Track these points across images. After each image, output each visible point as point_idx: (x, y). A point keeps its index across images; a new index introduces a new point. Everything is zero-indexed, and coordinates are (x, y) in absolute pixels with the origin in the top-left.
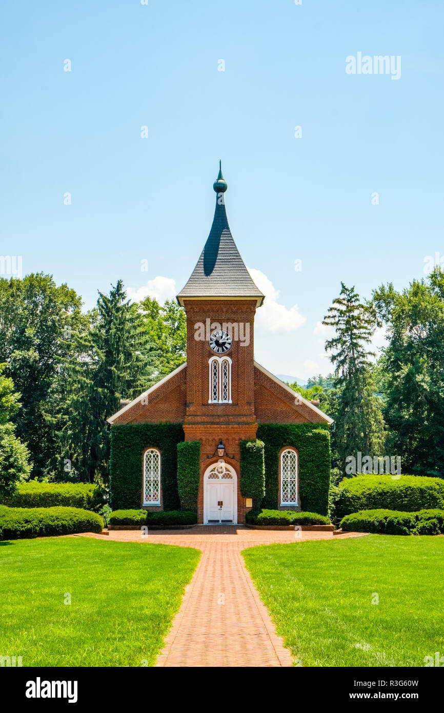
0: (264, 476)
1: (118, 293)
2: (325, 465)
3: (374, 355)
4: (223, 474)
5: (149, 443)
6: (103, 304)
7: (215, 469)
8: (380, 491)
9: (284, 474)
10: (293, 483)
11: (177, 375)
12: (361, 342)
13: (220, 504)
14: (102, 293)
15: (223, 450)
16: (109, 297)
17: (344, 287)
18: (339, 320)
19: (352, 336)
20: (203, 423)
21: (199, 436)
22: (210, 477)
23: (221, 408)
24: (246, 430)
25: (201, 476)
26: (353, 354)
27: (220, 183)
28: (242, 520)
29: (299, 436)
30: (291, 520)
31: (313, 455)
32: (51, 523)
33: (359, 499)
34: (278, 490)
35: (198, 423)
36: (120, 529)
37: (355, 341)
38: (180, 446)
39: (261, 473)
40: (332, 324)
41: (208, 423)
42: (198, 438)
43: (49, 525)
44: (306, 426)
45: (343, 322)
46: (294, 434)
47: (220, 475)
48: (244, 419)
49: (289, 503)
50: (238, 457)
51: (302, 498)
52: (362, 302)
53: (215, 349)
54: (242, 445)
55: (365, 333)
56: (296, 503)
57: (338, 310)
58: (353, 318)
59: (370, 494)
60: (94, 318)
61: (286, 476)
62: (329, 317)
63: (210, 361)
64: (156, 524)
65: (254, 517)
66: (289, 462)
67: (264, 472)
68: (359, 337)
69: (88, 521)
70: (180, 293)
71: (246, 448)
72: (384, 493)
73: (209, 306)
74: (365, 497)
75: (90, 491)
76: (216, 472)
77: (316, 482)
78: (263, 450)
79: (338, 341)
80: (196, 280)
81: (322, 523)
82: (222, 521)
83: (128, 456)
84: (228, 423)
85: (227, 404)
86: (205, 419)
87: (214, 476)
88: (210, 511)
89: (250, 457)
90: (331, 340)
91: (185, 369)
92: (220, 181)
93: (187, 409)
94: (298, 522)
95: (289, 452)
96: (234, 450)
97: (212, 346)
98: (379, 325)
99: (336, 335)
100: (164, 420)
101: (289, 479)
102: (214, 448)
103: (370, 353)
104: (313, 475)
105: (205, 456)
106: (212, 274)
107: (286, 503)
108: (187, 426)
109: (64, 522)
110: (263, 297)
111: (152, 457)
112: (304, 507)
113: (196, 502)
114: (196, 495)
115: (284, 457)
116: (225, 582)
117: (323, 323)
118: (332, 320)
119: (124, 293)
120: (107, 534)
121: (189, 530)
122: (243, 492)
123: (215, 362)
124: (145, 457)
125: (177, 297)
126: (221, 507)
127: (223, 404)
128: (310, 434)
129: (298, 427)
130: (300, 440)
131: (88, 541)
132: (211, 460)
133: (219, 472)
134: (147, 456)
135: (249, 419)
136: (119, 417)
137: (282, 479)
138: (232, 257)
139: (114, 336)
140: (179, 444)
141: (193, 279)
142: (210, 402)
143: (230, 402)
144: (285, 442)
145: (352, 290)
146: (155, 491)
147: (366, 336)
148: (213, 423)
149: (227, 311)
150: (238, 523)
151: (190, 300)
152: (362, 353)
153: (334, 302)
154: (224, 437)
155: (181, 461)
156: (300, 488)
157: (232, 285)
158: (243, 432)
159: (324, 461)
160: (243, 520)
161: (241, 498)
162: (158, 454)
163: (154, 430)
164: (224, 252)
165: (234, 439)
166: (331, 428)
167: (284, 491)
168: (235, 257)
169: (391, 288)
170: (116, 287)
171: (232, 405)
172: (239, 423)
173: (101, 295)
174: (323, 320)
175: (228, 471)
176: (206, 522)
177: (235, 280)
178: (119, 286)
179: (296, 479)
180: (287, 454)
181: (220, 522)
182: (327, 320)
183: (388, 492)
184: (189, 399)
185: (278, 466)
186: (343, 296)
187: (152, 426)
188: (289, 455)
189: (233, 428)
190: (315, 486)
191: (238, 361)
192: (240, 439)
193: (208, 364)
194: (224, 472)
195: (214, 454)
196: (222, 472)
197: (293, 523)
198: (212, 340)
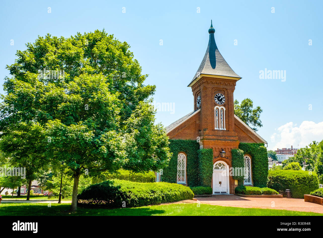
4: (221, 167)
5: (181, 150)
10: (249, 173)
11: (194, 116)
13: (220, 183)
15: (225, 154)
20: (213, 139)
21: (211, 146)
22: (215, 168)
23: (221, 132)
24: (234, 144)
27: (212, 29)
28: (233, 192)
29: (254, 149)
30: (262, 192)
35: (211, 139)
41: (215, 139)
42: (211, 147)
44: (256, 144)
46: (251, 148)
47: (220, 168)
48: (232, 138)
49: (248, 183)
50: (230, 158)
51: (254, 180)
53: (217, 102)
56: (251, 183)
66: (247, 162)
71: (235, 153)
73: (215, 81)
78: (243, 154)
82: (222, 192)
84: (225, 140)
85: (224, 131)
86: (214, 137)
87: (217, 168)
88: (216, 188)
91: (199, 112)
94: (264, 193)
96: (228, 154)
97: (216, 101)
100: (188, 139)
105: (214, 157)
107: (246, 183)
108: (205, 140)
110: (241, 78)
111: (182, 157)
112: (255, 185)
113: (211, 182)
114: (211, 178)
123: (218, 109)
126: (221, 185)
127: (222, 130)
128: (259, 148)
129: (252, 145)
132: (217, 159)
133: (219, 166)
134: (179, 157)
135: (235, 139)
142: (215, 129)
143: (225, 129)
146: (183, 176)
148: (218, 140)
149: (223, 84)
150: (230, 194)
151: (206, 77)
154: (223, 147)
155: (204, 159)
158: (232, 145)
161: (232, 180)
162: (185, 156)
165: (228, 148)
171: (226, 131)
172: (230, 140)
176: (214, 193)
179: (250, 171)
180: (246, 158)
181: (220, 193)
187: (183, 141)
188: (247, 159)
189: (228, 142)
190: (262, 174)
191: (228, 109)
192: (231, 149)
193: (214, 109)
194: (222, 166)
195: (218, 156)
196: (221, 166)
197: (263, 193)
198: (216, 97)
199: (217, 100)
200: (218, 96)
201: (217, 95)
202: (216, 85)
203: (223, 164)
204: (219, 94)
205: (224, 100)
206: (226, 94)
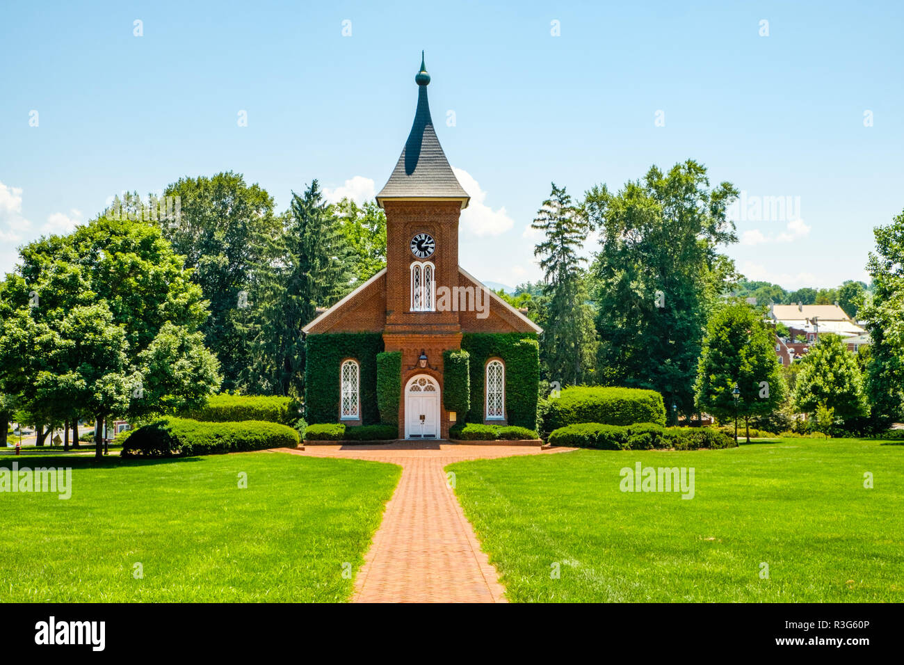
0: (469, 389)
1: (313, 193)
2: (533, 377)
3: (586, 260)
4: (426, 386)
5: (346, 354)
6: (298, 206)
7: (416, 381)
8: (591, 404)
9: (490, 386)
10: (499, 395)
11: (376, 281)
12: (572, 246)
13: (422, 418)
14: (296, 194)
15: (425, 361)
16: (304, 198)
17: (554, 188)
18: (549, 223)
19: (563, 240)
20: (404, 332)
21: (400, 346)
22: (412, 389)
23: (422, 317)
24: (450, 340)
25: (402, 388)
26: (564, 259)
27: (423, 76)
28: (445, 435)
29: (506, 346)
30: (497, 435)
31: (521, 366)
32: (243, 438)
33: (569, 412)
34: (483, 403)
35: (399, 333)
36: (316, 444)
37: (566, 245)
38: (380, 356)
39: (466, 385)
40: (542, 227)
41: (409, 332)
42: (399, 348)
43: (241, 440)
44: (514, 336)
45: (553, 226)
46: (500, 344)
47: (422, 388)
48: (448, 328)
49: (495, 417)
50: (441, 368)
51: (509, 412)
52: (574, 204)
53: (417, 254)
54: (446, 356)
55: (577, 237)
56: (502, 417)
57: (549, 212)
58: (564, 221)
59: (580, 408)
60: (287, 220)
61: (492, 389)
62: (539, 220)
63: (412, 266)
64: (355, 439)
65: (458, 432)
66: (495, 374)
67: (469, 384)
68: (571, 242)
69: (283, 436)
70: (380, 194)
71: (449, 358)
72: (596, 406)
73: (410, 208)
74: (575, 410)
75: (284, 404)
76: (418, 384)
77: (524, 395)
78: (468, 361)
79: (548, 245)
80: (397, 179)
81: (530, 438)
82: (425, 436)
83: (324, 367)
84: (430, 333)
85: (430, 312)
86: (406, 328)
87: (416, 389)
88: (411, 425)
89: (453, 368)
90: (540, 245)
91: (385, 275)
92: (423, 73)
93: (388, 317)
94: (502, 436)
95: (495, 364)
96: (437, 360)
97: (413, 250)
98: (592, 228)
99: (547, 239)
100: (362, 330)
101: (495, 392)
102: (416, 359)
103: (581, 259)
104: (521, 387)
105: (406, 368)
106: (414, 173)
107: (491, 417)
108: (387, 336)
109: (257, 437)
110: (469, 198)
111: (350, 369)
112: (511, 421)
113: (397, 416)
114: (397, 409)
115: (490, 368)
116: (427, 498)
117: (533, 226)
118: (542, 224)
119: (319, 193)
120: (303, 449)
121: (389, 445)
122: (447, 405)
123: (417, 267)
124: (342, 369)
125: (377, 198)
126: (423, 421)
127: (425, 313)
128: (518, 344)
129: (505, 337)
130: (507, 351)
131: (283, 457)
132: (412, 372)
133: (421, 385)
134: (344, 367)
135: (453, 328)
136: (315, 326)
137: (488, 392)
138: (436, 155)
139: (310, 239)
140: (378, 355)
141: (393, 179)
142: (411, 310)
143: (433, 309)
144: (492, 352)
145: (564, 191)
146: (354, 405)
147: (578, 240)
148: (414, 333)
149: (430, 213)
150: (441, 438)
151: (392, 202)
152: (573, 258)
153: (544, 204)
154: (426, 348)
155: (381, 373)
156: (507, 401)
157: (436, 185)
158: (446, 342)
159: (531, 373)
160: (447, 435)
161: (445, 412)
162: (357, 365)
163: (352, 340)
164: (427, 150)
165: (436, 349)
166: (540, 338)
167: (490, 404)
168: (439, 155)
169: (604, 189)
170: (311, 187)
171: (436, 313)
172: (441, 333)
173: (295, 196)
174: (532, 223)
175: (431, 383)
176: (407, 436)
177: (438, 180)
178: (314, 186)
179: (503, 392)
180: (493, 365)
181: (423, 436)
182: (537, 224)
183: (599, 405)
184: (389, 307)
185: (483, 378)
186: (554, 197)
187: (350, 335)
188: (495, 367)
189: (436, 337)
190: (522, 399)
191: (441, 266)
192: (444, 349)
193: (410, 270)
194: (427, 384)
195: (416, 366)
196: (424, 385)
197: (499, 438)
198: (414, 243)
199: (415, 249)
200: (419, 239)
201: (418, 237)
202: (414, 217)
203: (428, 381)
204: (420, 236)
205: (433, 248)
206: (438, 233)
